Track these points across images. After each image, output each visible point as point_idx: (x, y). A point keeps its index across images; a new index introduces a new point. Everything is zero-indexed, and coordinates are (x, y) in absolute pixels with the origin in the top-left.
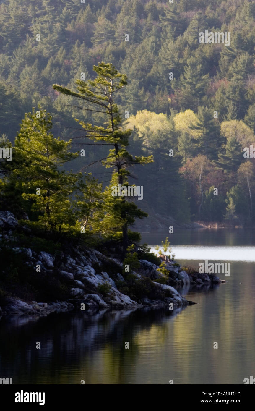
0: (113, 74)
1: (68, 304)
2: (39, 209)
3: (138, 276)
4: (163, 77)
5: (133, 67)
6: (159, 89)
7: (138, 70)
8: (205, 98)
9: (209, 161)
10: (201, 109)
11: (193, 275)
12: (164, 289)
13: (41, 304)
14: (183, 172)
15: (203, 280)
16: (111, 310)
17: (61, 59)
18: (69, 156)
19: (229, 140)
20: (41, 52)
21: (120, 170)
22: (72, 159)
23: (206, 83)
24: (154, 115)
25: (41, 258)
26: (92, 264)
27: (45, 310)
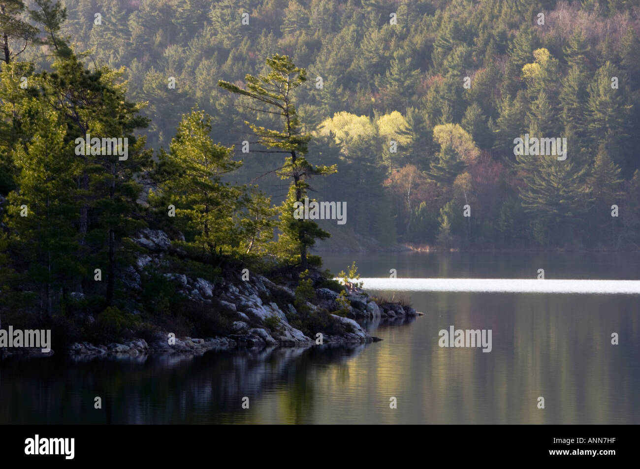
0: (289, 69)
1: (228, 340)
2: (195, 227)
3: (313, 307)
4: (365, 73)
5: (331, 61)
6: (361, 87)
7: (336, 65)
8: (415, 98)
9: (419, 172)
10: (409, 111)
11: (384, 307)
12: (344, 323)
13: (196, 340)
14: (388, 185)
15: (397, 313)
16: (280, 347)
17: (244, 51)
18: (231, 165)
19: (443, 147)
20: (221, 42)
21: (298, 183)
22: (235, 168)
23: (416, 79)
24: (355, 118)
25: (198, 285)
26: (259, 293)
27: (200, 347)
